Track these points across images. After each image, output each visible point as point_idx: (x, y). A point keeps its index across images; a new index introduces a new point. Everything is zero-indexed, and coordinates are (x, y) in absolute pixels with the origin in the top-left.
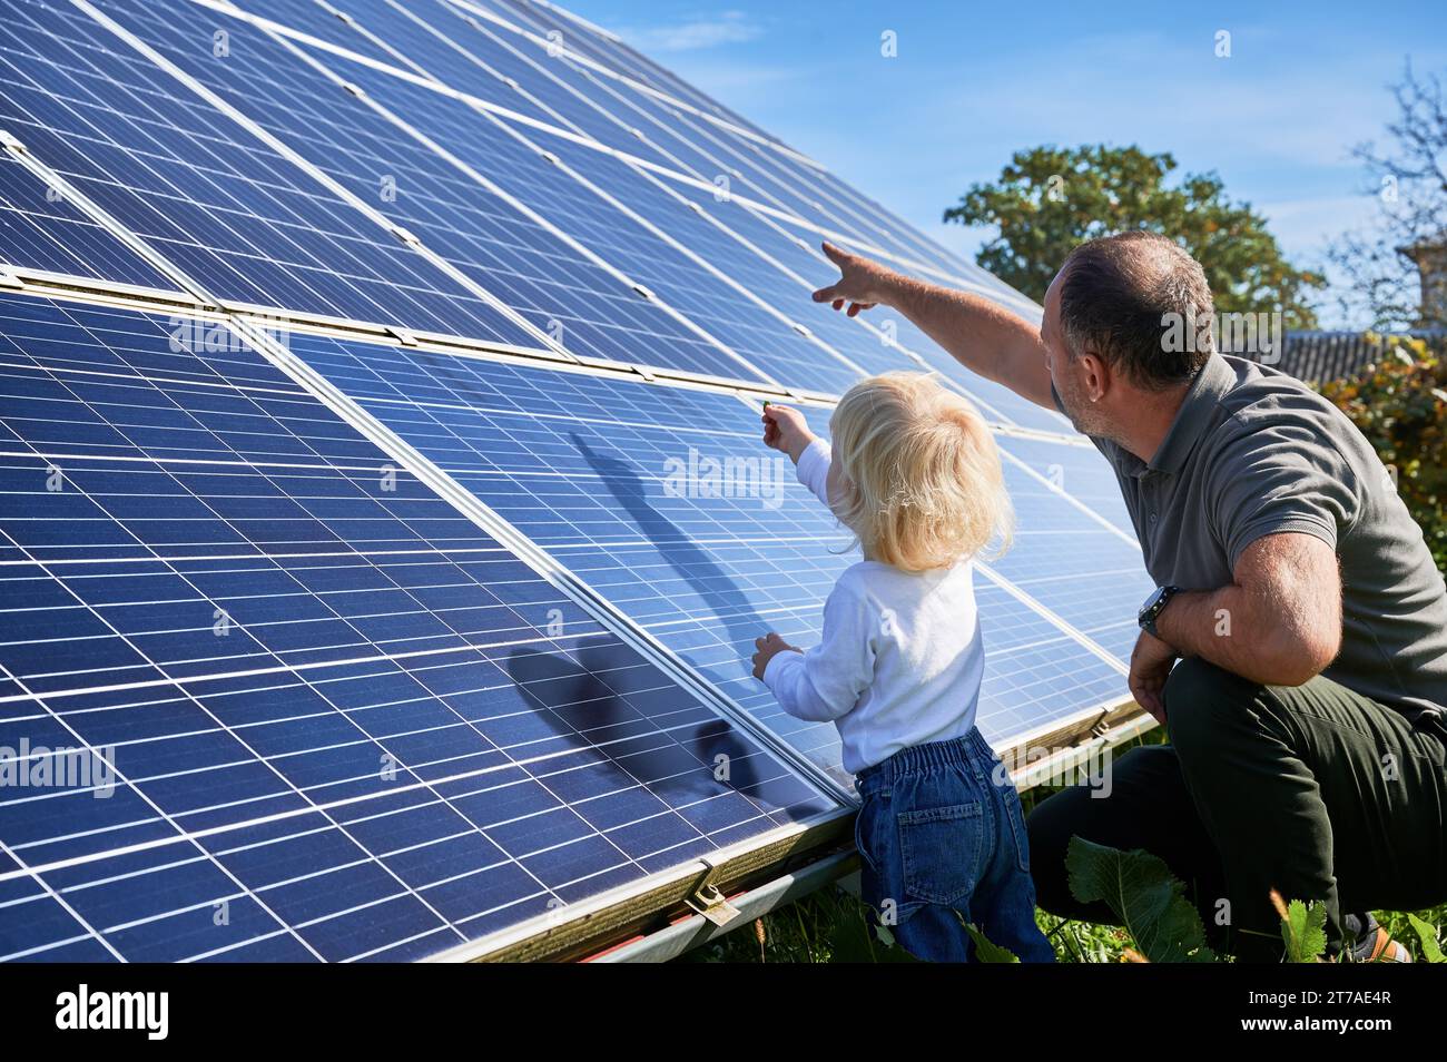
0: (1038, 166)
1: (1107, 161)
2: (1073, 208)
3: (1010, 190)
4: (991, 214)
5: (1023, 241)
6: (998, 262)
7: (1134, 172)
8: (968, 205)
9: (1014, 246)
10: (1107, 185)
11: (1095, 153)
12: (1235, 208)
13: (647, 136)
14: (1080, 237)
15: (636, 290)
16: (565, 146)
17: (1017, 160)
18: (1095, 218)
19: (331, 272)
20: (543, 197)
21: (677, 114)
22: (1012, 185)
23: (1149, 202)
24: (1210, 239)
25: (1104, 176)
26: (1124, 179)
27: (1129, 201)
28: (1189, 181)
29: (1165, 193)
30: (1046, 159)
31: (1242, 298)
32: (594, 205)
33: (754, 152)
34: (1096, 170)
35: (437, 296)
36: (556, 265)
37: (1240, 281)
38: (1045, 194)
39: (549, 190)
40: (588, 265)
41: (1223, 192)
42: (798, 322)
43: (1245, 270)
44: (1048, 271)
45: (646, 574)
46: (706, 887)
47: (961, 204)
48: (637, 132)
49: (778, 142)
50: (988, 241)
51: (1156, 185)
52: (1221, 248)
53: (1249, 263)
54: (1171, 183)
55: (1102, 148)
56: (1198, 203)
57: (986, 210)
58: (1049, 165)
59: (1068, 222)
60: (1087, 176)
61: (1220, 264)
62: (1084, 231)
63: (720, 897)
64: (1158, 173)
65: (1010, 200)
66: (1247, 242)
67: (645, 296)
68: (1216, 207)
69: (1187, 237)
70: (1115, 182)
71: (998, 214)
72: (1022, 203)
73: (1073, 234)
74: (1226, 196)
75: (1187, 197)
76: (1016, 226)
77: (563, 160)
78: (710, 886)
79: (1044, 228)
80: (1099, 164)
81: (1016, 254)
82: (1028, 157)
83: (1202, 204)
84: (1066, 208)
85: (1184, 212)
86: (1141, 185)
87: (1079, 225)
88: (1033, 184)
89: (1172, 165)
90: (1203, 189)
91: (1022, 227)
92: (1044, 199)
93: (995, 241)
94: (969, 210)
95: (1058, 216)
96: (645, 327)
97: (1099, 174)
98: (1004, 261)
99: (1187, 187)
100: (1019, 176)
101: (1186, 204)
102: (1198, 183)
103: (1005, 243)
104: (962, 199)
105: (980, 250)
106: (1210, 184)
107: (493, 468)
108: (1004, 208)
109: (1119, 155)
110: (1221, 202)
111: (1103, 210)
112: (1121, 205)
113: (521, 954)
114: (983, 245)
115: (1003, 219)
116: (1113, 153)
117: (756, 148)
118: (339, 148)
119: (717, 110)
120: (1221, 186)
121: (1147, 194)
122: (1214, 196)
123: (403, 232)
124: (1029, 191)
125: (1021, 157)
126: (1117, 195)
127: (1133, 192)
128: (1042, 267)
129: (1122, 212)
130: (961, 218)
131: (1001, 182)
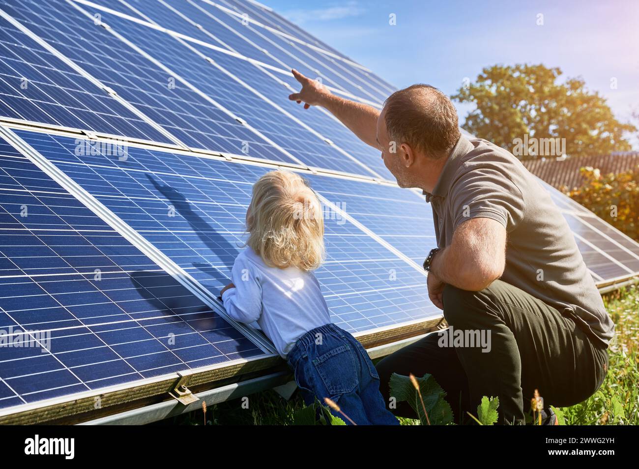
0: (495, 74)
1: (528, 71)
2: (512, 94)
3: (481, 86)
4: (472, 97)
5: (488, 110)
6: (476, 121)
7: (541, 77)
8: (461, 93)
9: (484, 112)
10: (528, 83)
11: (522, 68)
12: (591, 94)
13: (270, 53)
14: (516, 108)
15: (237, 120)
16: (220, 55)
17: (485, 71)
18: (522, 99)
19: (60, 105)
20: (199, 78)
21: (292, 44)
22: (482, 83)
23: (549, 91)
24: (579, 109)
25: (527, 79)
26: (537, 80)
27: (540, 91)
28: (569, 81)
29: (557, 87)
30: (498, 71)
31: (595, 137)
32: (228, 82)
33: (331, 62)
34: (523, 76)
35: (119, 119)
36: (195, 108)
37: (594, 129)
38: (498, 87)
39: (203, 75)
40: (213, 108)
41: (585, 86)
42: (327, 138)
43: (596, 124)
44: (500, 125)
45: (193, 245)
46: (181, 387)
47: (458, 93)
48: (265, 51)
49: (348, 59)
50: (471, 111)
51: (552, 83)
52: (584, 113)
53: (598, 120)
54: (559, 82)
55: (526, 65)
56: (573, 91)
57: (470, 95)
58: (500, 73)
59: (509, 100)
60: (519, 79)
61: (584, 121)
62: (517, 105)
63: (188, 391)
64: (553, 77)
65: (481, 91)
66: (597, 110)
67: (241, 123)
68: (581, 94)
69: (568, 108)
70: (533, 81)
71: (475, 97)
72: (487, 92)
73: (512, 107)
74: (587, 88)
75: (567, 89)
76: (484, 103)
77: (215, 61)
78: (182, 386)
79: (498, 104)
80: (525, 73)
81: (485, 117)
82: (490, 70)
83: (575, 92)
84: (509, 94)
85: (566, 95)
86: (545, 83)
87: (515, 102)
88: (492, 83)
89: (560, 73)
90: (575, 85)
91: (487, 104)
92: (498, 91)
93: (474, 111)
94: (461, 96)
95: (504, 98)
96: (236, 137)
97: (525, 78)
98: (479, 121)
99: (568, 83)
100: (486, 79)
101: (567, 91)
102: (573, 81)
103: (479, 111)
104: (458, 90)
105: (467, 115)
106: (579, 82)
107: (122, 195)
108: (478, 94)
109: (534, 69)
110: (584, 91)
111: (527, 95)
112: (535, 93)
113: (60, 412)
114: (468, 112)
115: (478, 100)
116: (531, 68)
117: (333, 61)
118: (87, 51)
119: (317, 43)
120: (584, 83)
121: (548, 87)
122: (581, 88)
123: (109, 89)
124: (491, 86)
125: (486, 70)
126: (533, 88)
127: (541, 87)
128: (497, 123)
129: (536, 96)
130: (458, 100)
131: (477, 82)
